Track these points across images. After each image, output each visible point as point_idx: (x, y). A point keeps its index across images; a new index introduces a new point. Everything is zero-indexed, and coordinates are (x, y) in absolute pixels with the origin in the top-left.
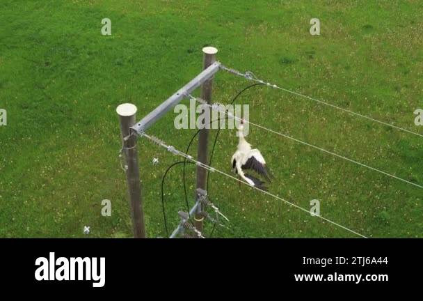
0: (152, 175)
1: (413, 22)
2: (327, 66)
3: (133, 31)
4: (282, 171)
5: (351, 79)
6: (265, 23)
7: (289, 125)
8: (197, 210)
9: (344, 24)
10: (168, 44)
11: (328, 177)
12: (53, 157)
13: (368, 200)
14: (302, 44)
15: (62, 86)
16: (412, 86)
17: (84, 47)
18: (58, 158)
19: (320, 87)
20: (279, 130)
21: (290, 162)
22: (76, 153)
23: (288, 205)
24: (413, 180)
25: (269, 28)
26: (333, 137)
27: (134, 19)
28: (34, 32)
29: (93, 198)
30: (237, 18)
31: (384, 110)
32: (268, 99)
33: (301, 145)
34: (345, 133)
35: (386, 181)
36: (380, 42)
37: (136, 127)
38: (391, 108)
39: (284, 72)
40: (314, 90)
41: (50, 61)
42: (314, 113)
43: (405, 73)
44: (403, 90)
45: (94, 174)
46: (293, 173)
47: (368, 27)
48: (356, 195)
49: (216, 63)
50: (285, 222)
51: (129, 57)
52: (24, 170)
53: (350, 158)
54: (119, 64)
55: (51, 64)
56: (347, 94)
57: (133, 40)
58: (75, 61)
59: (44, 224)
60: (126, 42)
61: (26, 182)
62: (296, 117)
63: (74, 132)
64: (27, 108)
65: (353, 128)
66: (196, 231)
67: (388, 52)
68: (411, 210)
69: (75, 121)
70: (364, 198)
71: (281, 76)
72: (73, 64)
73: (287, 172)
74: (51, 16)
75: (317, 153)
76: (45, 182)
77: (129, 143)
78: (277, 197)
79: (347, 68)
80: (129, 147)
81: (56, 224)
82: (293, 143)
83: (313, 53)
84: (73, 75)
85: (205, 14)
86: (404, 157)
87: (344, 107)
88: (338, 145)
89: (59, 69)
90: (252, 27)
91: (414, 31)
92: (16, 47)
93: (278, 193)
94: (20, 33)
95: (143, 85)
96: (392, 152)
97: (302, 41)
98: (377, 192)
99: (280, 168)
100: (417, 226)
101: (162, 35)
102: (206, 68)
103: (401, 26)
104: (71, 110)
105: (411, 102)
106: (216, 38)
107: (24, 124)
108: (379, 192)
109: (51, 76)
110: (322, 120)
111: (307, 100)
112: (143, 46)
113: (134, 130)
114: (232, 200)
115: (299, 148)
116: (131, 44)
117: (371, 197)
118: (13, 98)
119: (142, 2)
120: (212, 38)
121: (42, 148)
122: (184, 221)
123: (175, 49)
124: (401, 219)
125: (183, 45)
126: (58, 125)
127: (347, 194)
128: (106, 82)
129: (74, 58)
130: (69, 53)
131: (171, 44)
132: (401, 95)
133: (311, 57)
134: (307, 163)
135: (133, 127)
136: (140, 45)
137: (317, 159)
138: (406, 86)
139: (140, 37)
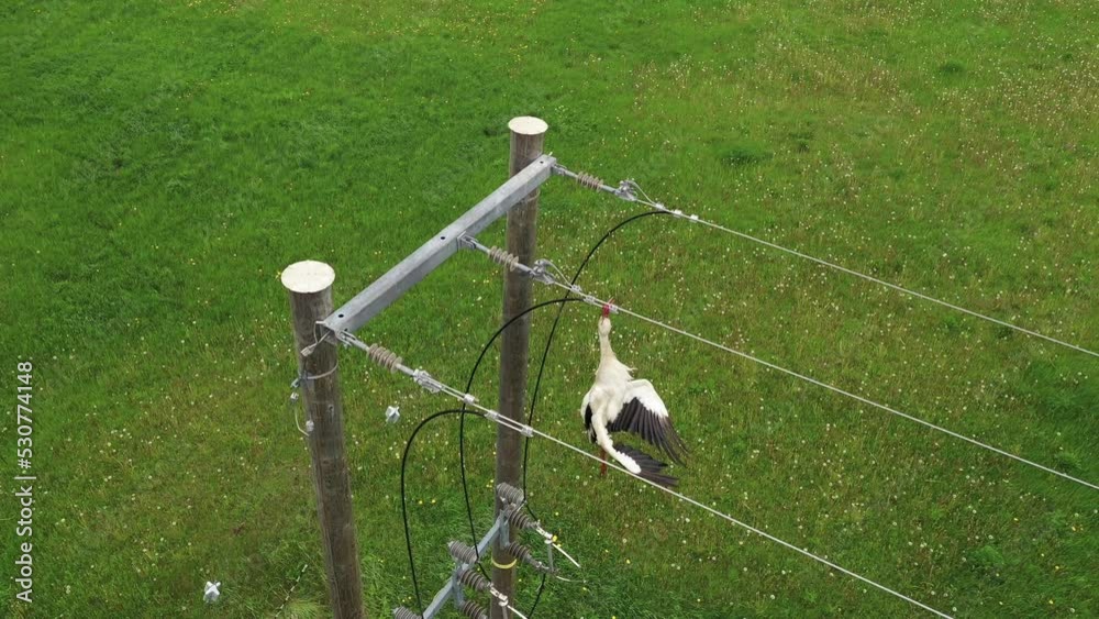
0: (389, 454)
1: (1067, 58)
2: (845, 169)
3: (342, 80)
4: (727, 441)
5: (906, 203)
6: (686, 58)
7: (745, 323)
8: (497, 540)
9: (891, 61)
10: (432, 113)
11: (846, 456)
12: (131, 404)
13: (949, 516)
14: (782, 114)
15: (156, 221)
16: (1063, 223)
17: (216, 120)
18: (147, 407)
19: (826, 224)
20: (719, 336)
21: (746, 418)
22: (194, 394)
23: (741, 531)
24: (1065, 466)
25: (696, 70)
26: (861, 355)
27: (345, 47)
28: (85, 81)
29: (236, 512)
30: (612, 47)
31: (992, 285)
32: (692, 256)
33: (777, 376)
34: (890, 344)
35: (995, 467)
36: (982, 108)
37: (333, 322)
38: (1011, 278)
39: (733, 187)
40: (811, 231)
41: (126, 157)
42: (810, 291)
43: (1048, 189)
44: (1041, 233)
45: (238, 449)
46: (755, 447)
47: (951, 71)
48: (918, 503)
49: (543, 157)
50: (733, 573)
51: (333, 147)
52: (58, 438)
53: (902, 410)
54: (307, 165)
55: (128, 164)
56: (896, 244)
57: (341, 102)
58: (190, 155)
59: (107, 578)
60: (323, 108)
61: (63, 470)
62: (763, 302)
63: (187, 340)
64: (64, 277)
65: (909, 333)
66: (494, 592)
67: (1002, 134)
68: (1059, 543)
69: (192, 312)
70: (937, 512)
71: (726, 197)
72: (187, 165)
73: (740, 444)
74: (130, 39)
75: (816, 395)
76: (112, 468)
77: (316, 363)
78: (712, 511)
79: (897, 176)
80: (314, 373)
81: (139, 579)
82: (755, 370)
83: (810, 136)
84: (186, 194)
85: (529, 37)
86: (1042, 407)
87: (889, 278)
88: (871, 374)
89: (150, 176)
90: (652, 69)
91: (1072, 79)
92: (40, 121)
93: (717, 499)
94: (50, 83)
95: (365, 219)
96: (1011, 392)
97: (780, 105)
98: (972, 495)
99: (720, 435)
100: (1073, 585)
101: (417, 90)
102: (517, 171)
103: (1037, 67)
104: (180, 284)
105: (1062, 265)
106: (557, 96)
107: (59, 319)
108: (976, 497)
109: (129, 196)
110: (830, 310)
111: (792, 259)
112: (366, 120)
113: (326, 329)
114: (596, 516)
115: (771, 384)
116: (335, 111)
117: (954, 510)
118: (31, 254)
119: (366, 5)
120: (548, 97)
121: (103, 379)
122: (465, 566)
123: (452, 125)
124: (1031, 566)
125: (471, 116)
126: (145, 321)
127: (894, 502)
128: (271, 212)
129: (190, 148)
130: (176, 136)
131: (442, 112)
132: (1036, 246)
133: (803, 147)
134: (790, 420)
135: (325, 323)
136: (361, 115)
137: (818, 410)
138: (1050, 223)
139: (362, 94)
